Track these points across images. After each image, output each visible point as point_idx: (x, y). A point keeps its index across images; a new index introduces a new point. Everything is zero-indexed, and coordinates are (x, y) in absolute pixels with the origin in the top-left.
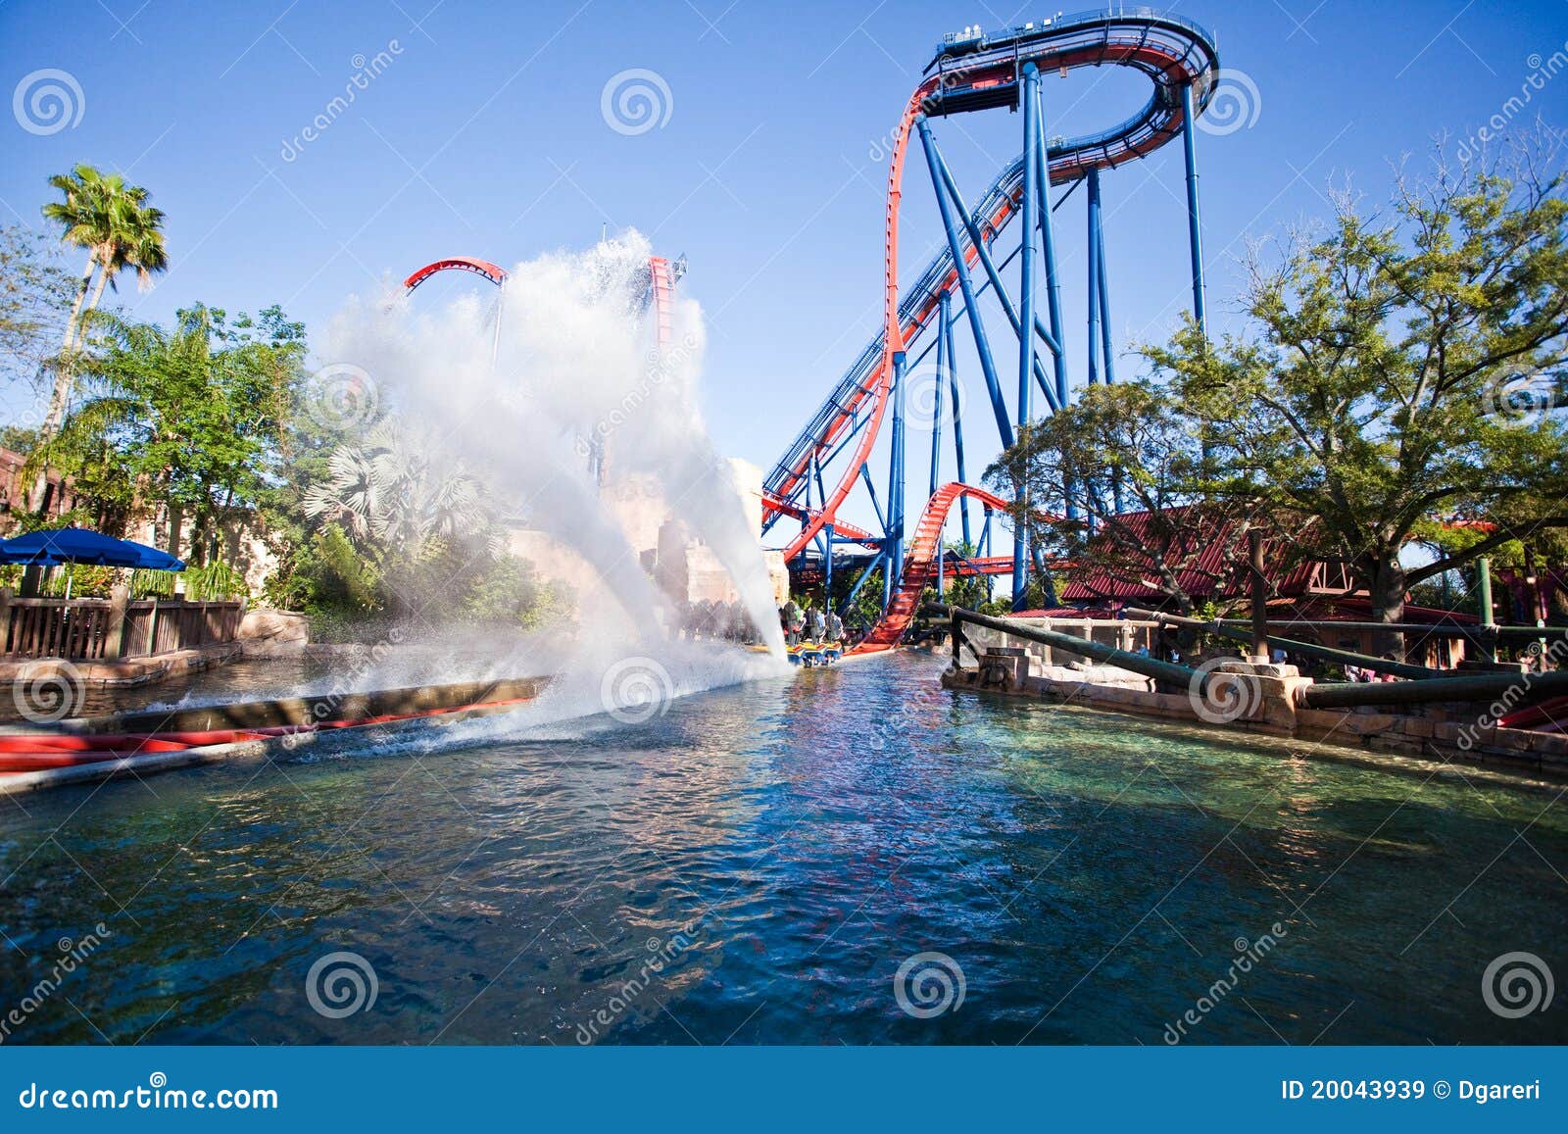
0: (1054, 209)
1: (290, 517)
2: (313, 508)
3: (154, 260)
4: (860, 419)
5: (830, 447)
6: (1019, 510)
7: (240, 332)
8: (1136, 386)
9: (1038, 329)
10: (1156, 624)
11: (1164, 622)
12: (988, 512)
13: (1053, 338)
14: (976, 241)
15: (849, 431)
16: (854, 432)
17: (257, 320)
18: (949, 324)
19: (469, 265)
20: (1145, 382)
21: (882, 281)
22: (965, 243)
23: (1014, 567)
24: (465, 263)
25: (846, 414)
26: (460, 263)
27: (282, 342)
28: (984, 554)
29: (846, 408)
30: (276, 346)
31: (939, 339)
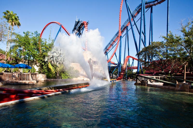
0: (146, 12)
1: (42, 61)
2: (46, 60)
3: (19, 24)
4: (114, 46)
5: (109, 50)
6: (139, 60)
7: (32, 35)
8: (161, 42)
9: (143, 33)
10: (163, 77)
11: (164, 77)
12: (133, 60)
13: (144, 33)
14: (133, 18)
15: (112, 48)
16: (113, 48)
17: (34, 33)
18: (128, 31)
19: (55, 23)
20: (163, 42)
21: (119, 25)
22: (131, 18)
23: (137, 68)
24: (55, 22)
25: (111, 45)
26: (54, 22)
27: (37, 36)
28: (132, 66)
29: (112, 44)
30: (36, 37)
31: (126, 34)
